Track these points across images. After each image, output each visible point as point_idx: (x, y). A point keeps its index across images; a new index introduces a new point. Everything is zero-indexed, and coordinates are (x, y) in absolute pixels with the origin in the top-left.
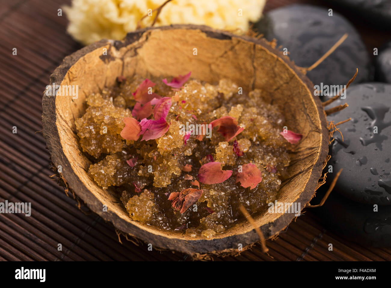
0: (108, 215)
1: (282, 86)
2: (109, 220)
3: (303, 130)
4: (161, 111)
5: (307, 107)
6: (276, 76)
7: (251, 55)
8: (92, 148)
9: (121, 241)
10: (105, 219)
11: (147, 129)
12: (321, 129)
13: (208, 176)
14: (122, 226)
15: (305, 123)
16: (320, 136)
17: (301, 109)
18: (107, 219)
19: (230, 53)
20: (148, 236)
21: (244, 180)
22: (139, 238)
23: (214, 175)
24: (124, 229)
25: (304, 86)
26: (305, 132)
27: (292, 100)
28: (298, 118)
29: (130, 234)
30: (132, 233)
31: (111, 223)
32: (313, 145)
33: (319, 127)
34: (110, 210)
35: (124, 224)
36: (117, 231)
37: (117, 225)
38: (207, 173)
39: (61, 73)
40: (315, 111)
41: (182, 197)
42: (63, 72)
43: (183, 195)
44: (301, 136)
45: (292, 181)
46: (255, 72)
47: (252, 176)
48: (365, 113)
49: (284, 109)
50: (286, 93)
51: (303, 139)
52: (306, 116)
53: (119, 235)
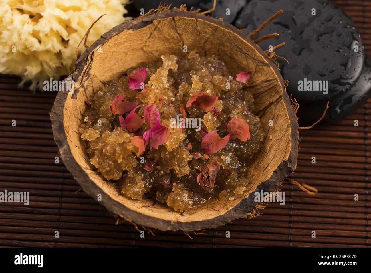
0: (175, 226)
1: (209, 38)
2: (177, 230)
3: (248, 67)
4: (153, 119)
5: (242, 48)
6: (200, 33)
7: (173, 26)
8: (117, 176)
9: (192, 237)
10: (175, 230)
11: (150, 138)
12: (267, 63)
13: (213, 147)
14: (188, 227)
15: (247, 61)
16: (271, 69)
17: (236, 51)
18: (175, 229)
19: (155, 33)
20: (209, 223)
21: (240, 135)
22: (204, 228)
23: (217, 144)
24: (191, 229)
25: (230, 32)
26: (251, 68)
27: (224, 45)
28: (236, 58)
29: (197, 230)
30: (198, 228)
31: (180, 231)
32: (268, 78)
33: (264, 61)
34: (173, 222)
35: (189, 225)
36: (187, 233)
37: (185, 229)
38: (211, 146)
39: (61, 133)
40: (252, 49)
41: (207, 175)
42: (61, 131)
43: (206, 173)
44: (250, 73)
45: (267, 113)
46: (181, 37)
47: (243, 128)
48: (279, 26)
49: (219, 55)
50: (215, 42)
51: (252, 74)
52: (244, 54)
53: (188, 235)
